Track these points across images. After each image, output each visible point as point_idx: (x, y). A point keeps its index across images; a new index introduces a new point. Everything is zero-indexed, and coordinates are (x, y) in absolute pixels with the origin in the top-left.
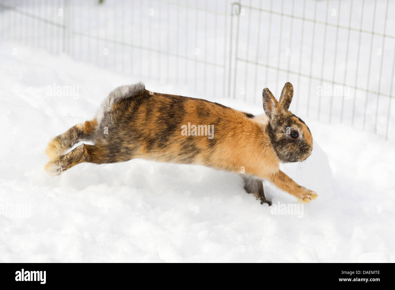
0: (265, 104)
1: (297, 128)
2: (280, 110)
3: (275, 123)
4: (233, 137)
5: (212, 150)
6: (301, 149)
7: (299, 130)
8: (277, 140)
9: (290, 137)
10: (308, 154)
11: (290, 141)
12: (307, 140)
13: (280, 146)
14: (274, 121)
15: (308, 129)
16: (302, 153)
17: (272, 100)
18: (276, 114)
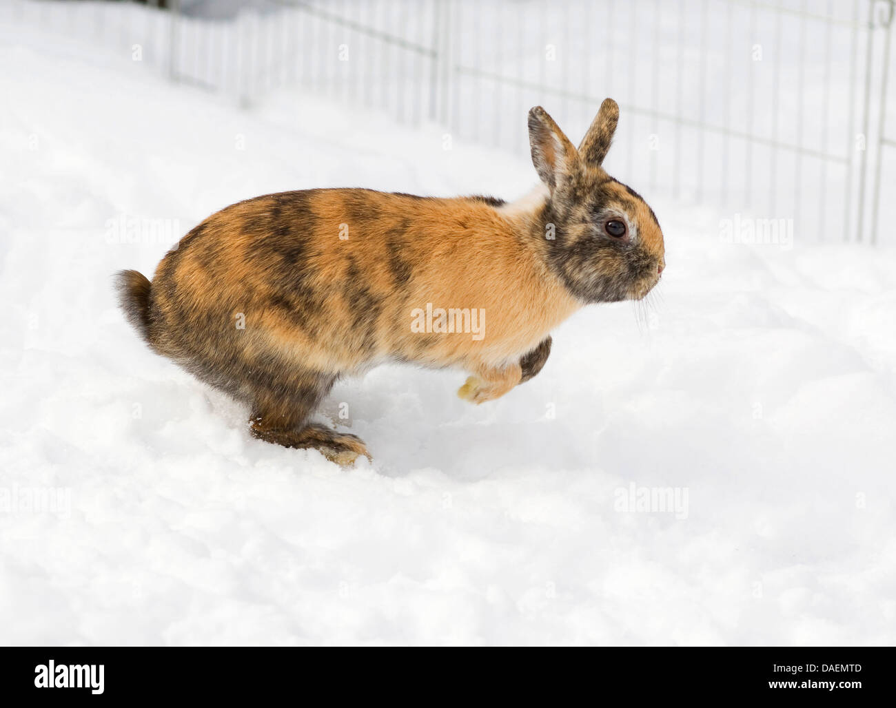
0: (537, 151)
1: (621, 210)
2: (577, 162)
3: (565, 197)
4: (451, 256)
5: (405, 294)
6: (632, 268)
7: (626, 216)
8: (569, 243)
9: (603, 234)
10: (650, 278)
11: (603, 244)
12: (649, 244)
13: (576, 258)
14: (563, 191)
15: (652, 214)
16: (636, 277)
17: (555, 136)
18: (566, 172)
